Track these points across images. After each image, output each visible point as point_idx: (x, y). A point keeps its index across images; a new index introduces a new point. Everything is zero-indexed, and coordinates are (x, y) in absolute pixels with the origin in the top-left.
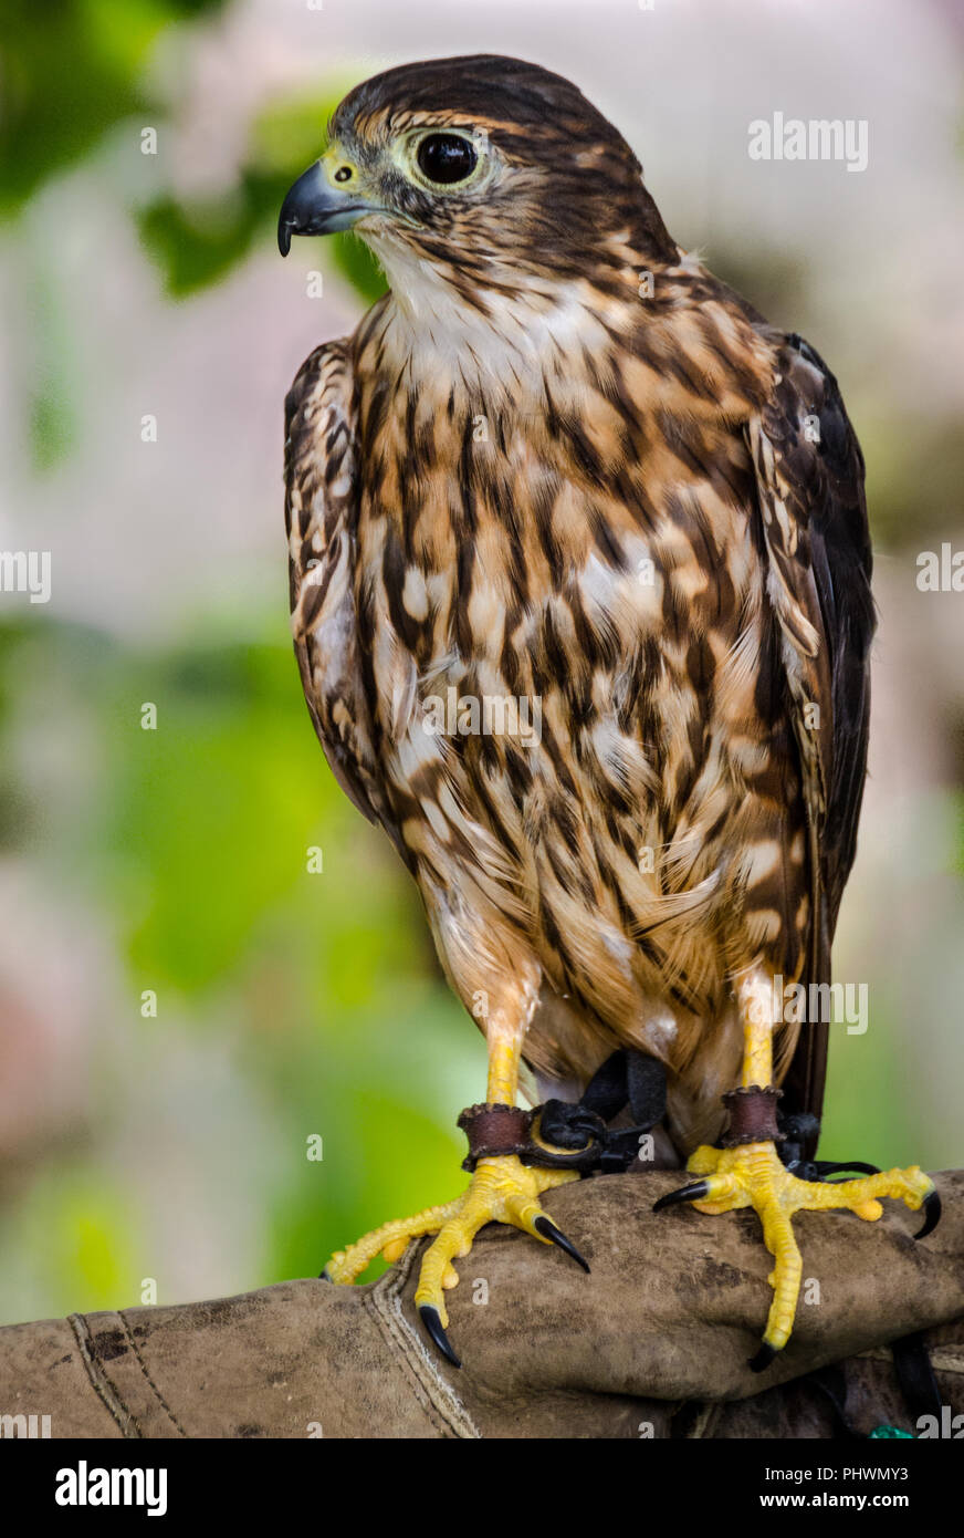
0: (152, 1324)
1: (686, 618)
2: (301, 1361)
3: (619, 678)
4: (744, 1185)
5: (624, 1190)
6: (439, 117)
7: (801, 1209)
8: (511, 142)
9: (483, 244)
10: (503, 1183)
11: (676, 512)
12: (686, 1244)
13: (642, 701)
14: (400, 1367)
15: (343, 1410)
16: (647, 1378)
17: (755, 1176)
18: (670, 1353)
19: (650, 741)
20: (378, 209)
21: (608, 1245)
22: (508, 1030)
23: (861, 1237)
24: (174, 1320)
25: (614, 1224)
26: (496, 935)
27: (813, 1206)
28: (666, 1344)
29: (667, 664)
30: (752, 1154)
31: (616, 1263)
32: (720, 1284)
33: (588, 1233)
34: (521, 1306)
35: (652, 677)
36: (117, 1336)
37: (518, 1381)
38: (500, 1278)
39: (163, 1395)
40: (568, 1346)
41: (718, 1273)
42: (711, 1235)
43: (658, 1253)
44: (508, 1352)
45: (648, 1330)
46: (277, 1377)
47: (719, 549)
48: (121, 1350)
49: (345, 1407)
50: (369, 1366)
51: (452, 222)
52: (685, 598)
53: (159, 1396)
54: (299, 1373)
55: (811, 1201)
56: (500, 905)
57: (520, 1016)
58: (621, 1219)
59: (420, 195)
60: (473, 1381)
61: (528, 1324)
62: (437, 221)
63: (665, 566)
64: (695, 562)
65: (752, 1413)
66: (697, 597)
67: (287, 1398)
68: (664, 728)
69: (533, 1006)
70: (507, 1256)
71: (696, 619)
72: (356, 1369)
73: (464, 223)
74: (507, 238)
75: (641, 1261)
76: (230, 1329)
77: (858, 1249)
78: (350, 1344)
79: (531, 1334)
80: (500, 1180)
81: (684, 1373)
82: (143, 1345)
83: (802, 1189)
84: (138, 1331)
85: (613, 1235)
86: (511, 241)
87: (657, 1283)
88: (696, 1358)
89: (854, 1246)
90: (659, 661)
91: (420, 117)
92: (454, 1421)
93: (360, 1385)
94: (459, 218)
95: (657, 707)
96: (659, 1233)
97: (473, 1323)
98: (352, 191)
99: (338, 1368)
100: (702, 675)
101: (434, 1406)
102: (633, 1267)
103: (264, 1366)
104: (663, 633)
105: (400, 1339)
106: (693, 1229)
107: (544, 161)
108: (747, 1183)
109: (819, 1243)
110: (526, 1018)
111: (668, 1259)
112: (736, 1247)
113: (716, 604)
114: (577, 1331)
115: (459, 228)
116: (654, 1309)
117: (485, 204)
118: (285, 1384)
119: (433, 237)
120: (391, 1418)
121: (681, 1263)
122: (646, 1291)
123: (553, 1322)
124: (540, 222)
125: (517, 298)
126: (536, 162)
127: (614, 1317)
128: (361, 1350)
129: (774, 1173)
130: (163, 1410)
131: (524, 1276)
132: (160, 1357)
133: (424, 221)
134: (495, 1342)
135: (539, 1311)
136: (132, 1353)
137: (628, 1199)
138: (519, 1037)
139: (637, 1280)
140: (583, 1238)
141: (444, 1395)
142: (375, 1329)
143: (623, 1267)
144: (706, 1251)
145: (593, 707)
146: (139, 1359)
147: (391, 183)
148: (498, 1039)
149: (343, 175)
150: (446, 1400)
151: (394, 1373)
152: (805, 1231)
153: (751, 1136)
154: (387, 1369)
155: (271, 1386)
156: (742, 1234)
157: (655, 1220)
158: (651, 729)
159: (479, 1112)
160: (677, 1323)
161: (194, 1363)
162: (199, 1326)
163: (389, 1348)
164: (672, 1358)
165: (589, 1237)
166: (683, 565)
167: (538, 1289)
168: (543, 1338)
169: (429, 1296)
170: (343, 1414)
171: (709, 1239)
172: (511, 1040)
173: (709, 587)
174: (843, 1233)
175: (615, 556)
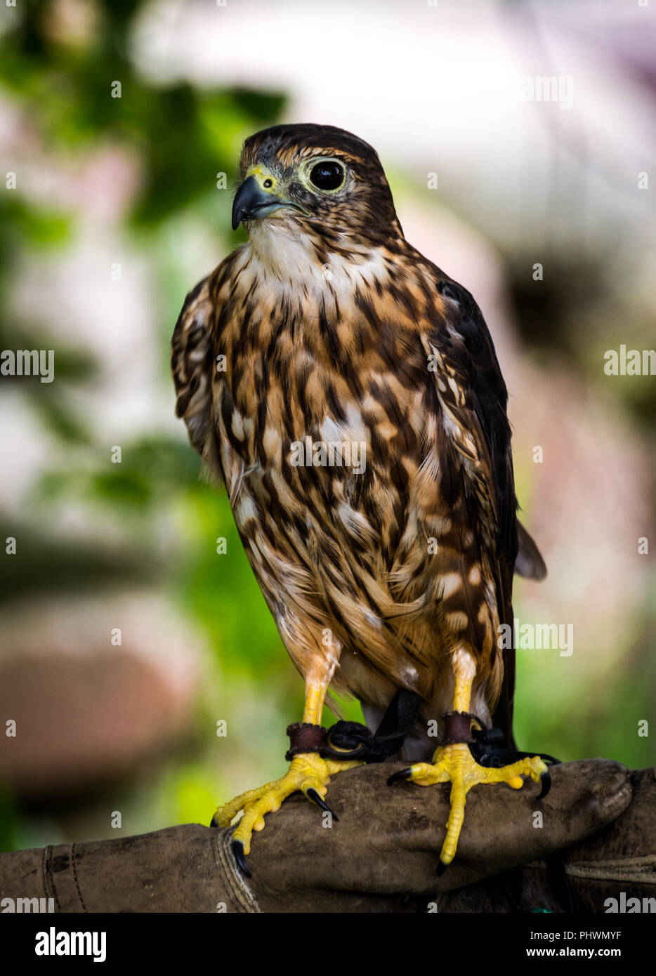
0: (87, 852)
1: (387, 451)
2: (164, 873)
3: (348, 482)
4: (446, 769)
5: (375, 773)
6: (329, 150)
7: (480, 784)
8: (359, 167)
9: (342, 225)
10: (305, 769)
11: (375, 392)
12: (404, 804)
13: (364, 495)
14: (220, 876)
15: (183, 901)
16: (367, 882)
17: (453, 764)
18: (382, 868)
19: (371, 515)
20: (286, 204)
21: (353, 806)
22: (317, 681)
23: (510, 800)
24: (100, 849)
25: (361, 793)
26: (307, 627)
27: (485, 781)
28: (380, 863)
29: (378, 475)
30: (453, 751)
31: (355, 816)
32: (415, 828)
33: (343, 798)
34: (295, 841)
35: (368, 483)
36: (66, 858)
37: (288, 885)
38: (288, 825)
39: (82, 894)
40: (317, 864)
41: (416, 821)
42: (421, 799)
43: (382, 810)
44: (283, 867)
45: (369, 855)
46: (148, 882)
47: (403, 412)
48: (65, 867)
49: (184, 899)
50: (202, 876)
51: (329, 212)
52: (385, 440)
53: (79, 893)
54: (161, 880)
55: (485, 778)
56: (307, 610)
57: (324, 672)
58: (366, 790)
59: (312, 196)
60: (262, 885)
61: (296, 851)
62: (320, 210)
63: (370, 422)
64: (388, 420)
65: (463, 900)
66: (392, 440)
67: (151, 894)
68: (379, 508)
69: (333, 666)
70: (296, 812)
71: (392, 451)
72: (194, 878)
73: (336, 213)
74: (355, 222)
75: (372, 816)
76: (130, 854)
77: (506, 807)
78: (194, 863)
79: (296, 857)
80: (304, 767)
81: (392, 879)
82: (79, 863)
83: (481, 772)
84: (78, 856)
85: (358, 800)
86: (356, 224)
87: (377, 828)
88: (401, 871)
89: (504, 805)
90: (372, 475)
91: (317, 151)
92: (248, 907)
93: (195, 887)
94: (333, 210)
95: (373, 498)
96: (387, 798)
97: (266, 851)
98: (273, 193)
99: (184, 877)
100: (401, 481)
101: (237, 899)
102: (365, 818)
103: (142, 876)
104: (374, 459)
105: (223, 860)
106: (410, 795)
107: (370, 180)
108: (448, 768)
109: (485, 803)
110: (328, 675)
111: (388, 814)
112: (436, 806)
113: (404, 443)
114: (324, 856)
115: (333, 215)
116: (373, 842)
117: (346, 202)
118: (151, 886)
119: (315, 220)
120: (210, 906)
121: (394, 816)
122: (369, 832)
123: (311, 850)
124: (370, 213)
125: (350, 257)
126: (366, 180)
127: (348, 848)
128: (199, 867)
129: (463, 762)
130: (79, 901)
131: (301, 824)
132: (86, 870)
133: (313, 211)
134: (275, 862)
135: (304, 844)
136: (71, 868)
137: (374, 778)
138: (323, 685)
139: (365, 826)
140: (340, 801)
141: (243, 893)
142: (211, 854)
143: (359, 818)
144: (415, 808)
145: (334, 496)
146: (74, 872)
147: (295, 188)
148: (311, 685)
149: (268, 184)
150: (244, 895)
151: (216, 880)
152: (479, 796)
153: (451, 739)
154: (212, 878)
155: (143, 888)
156: (441, 798)
157: (387, 791)
158: (371, 510)
159: (295, 728)
160: (388, 851)
161: (105, 874)
162: (112, 852)
163: (216, 865)
164: (384, 871)
165: (343, 801)
166: (381, 422)
167: (306, 832)
168: (303, 860)
169: (240, 835)
170: (182, 904)
171: (420, 801)
172: (319, 686)
173: (399, 433)
174: (500, 798)
175: (340, 416)
